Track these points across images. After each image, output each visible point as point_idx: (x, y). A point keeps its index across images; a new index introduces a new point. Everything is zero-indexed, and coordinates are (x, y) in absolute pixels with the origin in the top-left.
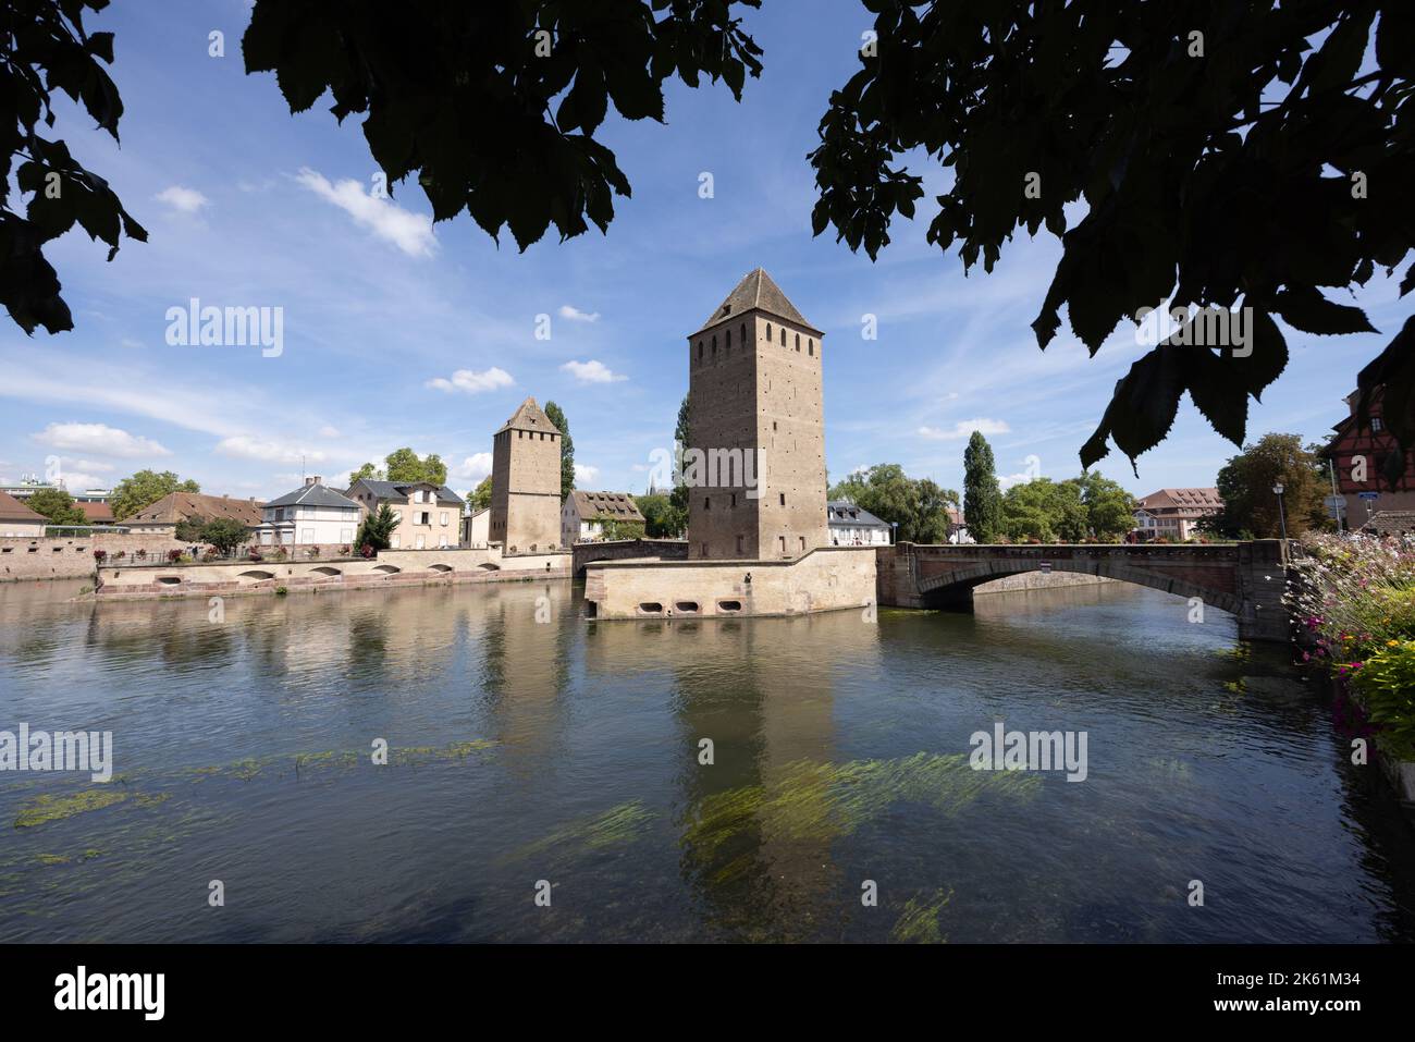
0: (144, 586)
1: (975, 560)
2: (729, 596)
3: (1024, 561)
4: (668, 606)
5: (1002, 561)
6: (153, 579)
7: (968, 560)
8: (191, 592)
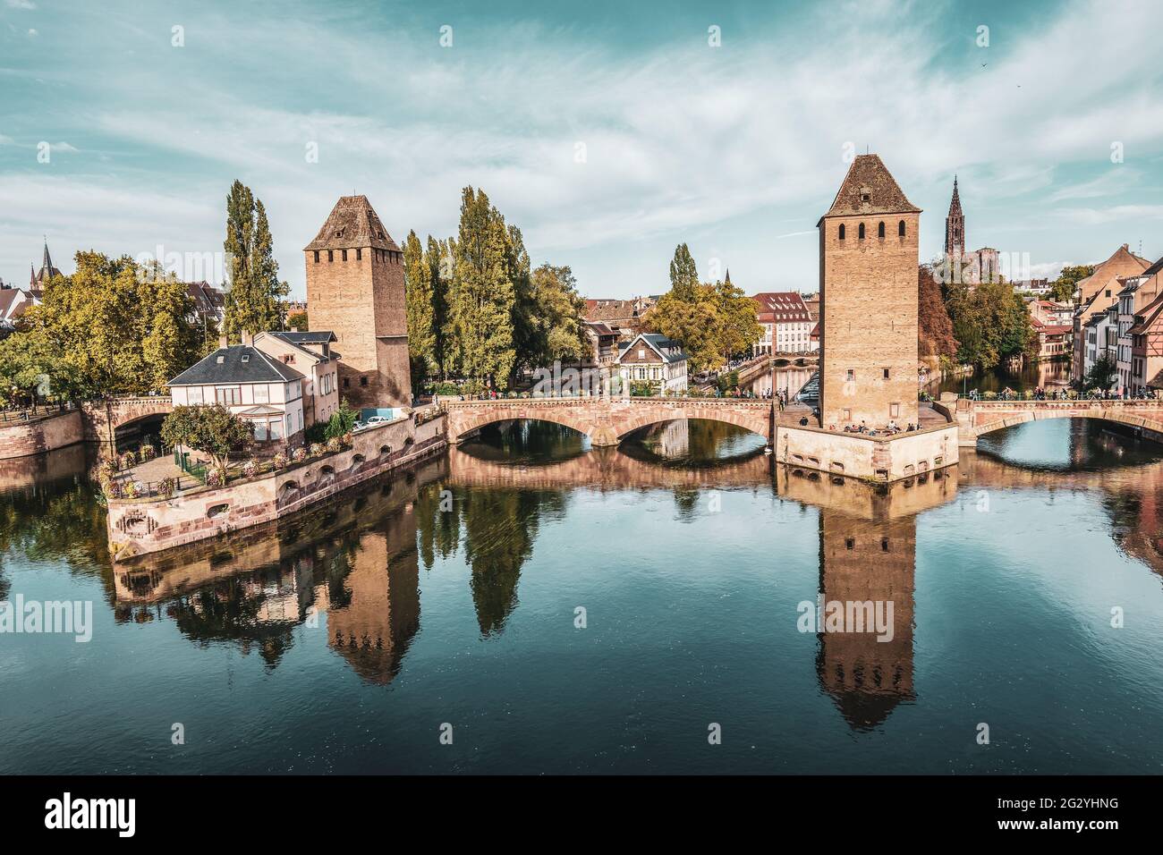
0: (196, 521)
1: (1022, 411)
2: (937, 452)
3: (1058, 411)
4: (916, 464)
5: (1043, 411)
6: (205, 511)
7: (1017, 411)
8: (245, 521)
